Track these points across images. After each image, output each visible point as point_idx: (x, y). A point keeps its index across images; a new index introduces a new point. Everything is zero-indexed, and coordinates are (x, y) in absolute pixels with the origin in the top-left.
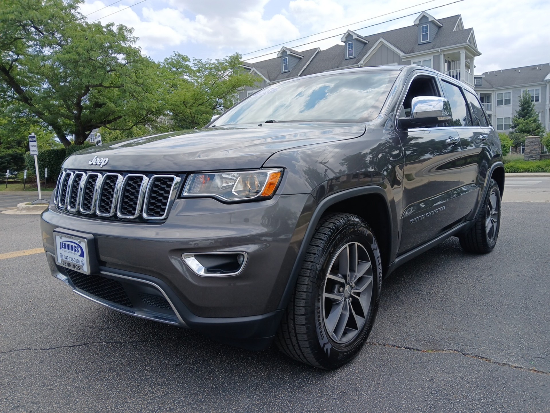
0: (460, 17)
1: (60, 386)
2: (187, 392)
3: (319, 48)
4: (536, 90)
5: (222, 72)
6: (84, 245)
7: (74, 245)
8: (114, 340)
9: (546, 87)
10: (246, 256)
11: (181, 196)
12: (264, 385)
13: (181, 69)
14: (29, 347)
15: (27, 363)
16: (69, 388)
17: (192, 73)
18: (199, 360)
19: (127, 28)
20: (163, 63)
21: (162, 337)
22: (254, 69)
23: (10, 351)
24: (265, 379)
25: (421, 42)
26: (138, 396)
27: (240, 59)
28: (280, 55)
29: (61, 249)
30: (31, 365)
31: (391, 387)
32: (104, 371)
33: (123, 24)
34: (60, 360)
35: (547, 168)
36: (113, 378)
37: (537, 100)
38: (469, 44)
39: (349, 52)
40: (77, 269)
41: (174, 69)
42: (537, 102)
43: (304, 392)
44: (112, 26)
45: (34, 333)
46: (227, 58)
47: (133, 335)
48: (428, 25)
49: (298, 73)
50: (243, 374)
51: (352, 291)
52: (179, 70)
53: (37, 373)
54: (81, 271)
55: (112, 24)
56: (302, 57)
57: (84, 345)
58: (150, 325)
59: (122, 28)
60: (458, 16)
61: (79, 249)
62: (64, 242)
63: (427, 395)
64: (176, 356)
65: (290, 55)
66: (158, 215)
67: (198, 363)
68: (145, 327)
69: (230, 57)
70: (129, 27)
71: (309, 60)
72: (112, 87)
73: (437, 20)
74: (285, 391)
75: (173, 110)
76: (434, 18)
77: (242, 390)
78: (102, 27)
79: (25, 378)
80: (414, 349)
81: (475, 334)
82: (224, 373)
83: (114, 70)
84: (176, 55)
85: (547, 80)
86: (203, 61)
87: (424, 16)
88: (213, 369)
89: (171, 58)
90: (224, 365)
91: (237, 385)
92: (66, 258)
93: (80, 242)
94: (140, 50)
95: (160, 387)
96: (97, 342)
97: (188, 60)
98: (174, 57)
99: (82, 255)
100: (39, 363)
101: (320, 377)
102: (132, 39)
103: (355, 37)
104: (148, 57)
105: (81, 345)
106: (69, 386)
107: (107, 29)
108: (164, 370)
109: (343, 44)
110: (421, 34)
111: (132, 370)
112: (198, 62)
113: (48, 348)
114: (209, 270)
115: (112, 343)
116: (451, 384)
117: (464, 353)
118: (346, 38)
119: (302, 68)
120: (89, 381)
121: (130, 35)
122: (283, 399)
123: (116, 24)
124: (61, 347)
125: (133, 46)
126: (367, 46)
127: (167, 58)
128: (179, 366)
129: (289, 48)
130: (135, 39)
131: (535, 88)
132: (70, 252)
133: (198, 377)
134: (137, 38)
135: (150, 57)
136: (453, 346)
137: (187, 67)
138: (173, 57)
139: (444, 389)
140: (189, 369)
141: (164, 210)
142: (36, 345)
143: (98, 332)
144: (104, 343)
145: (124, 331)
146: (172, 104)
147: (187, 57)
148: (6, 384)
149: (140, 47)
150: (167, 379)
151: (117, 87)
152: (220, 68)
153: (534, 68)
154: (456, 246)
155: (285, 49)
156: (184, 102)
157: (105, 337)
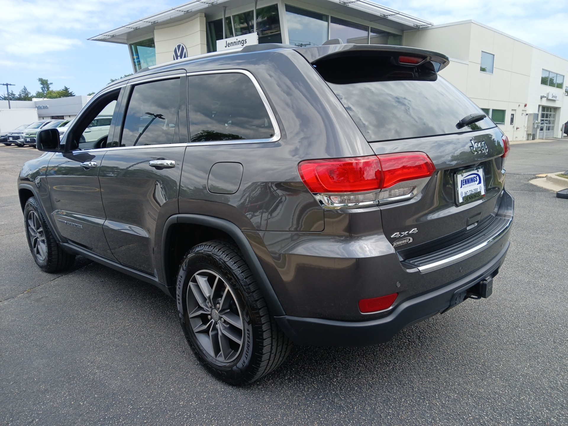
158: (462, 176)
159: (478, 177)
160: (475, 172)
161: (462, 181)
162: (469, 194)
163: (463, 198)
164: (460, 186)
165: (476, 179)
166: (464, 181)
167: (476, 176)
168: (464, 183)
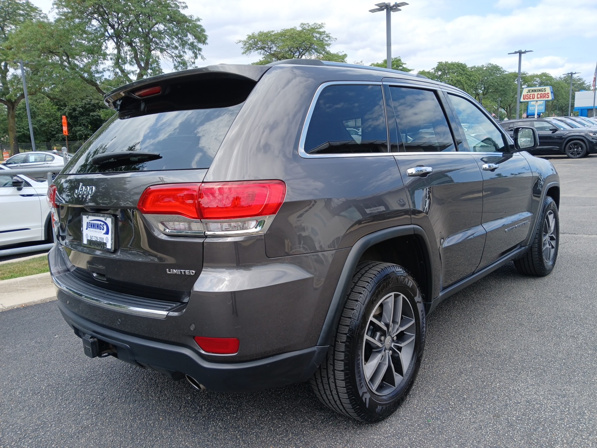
158: (88, 218)
159: (105, 225)
160: (103, 219)
161: (87, 223)
162: (94, 240)
163: (88, 240)
164: (86, 228)
165: (102, 227)
166: (90, 224)
167: (103, 224)
168: (90, 226)
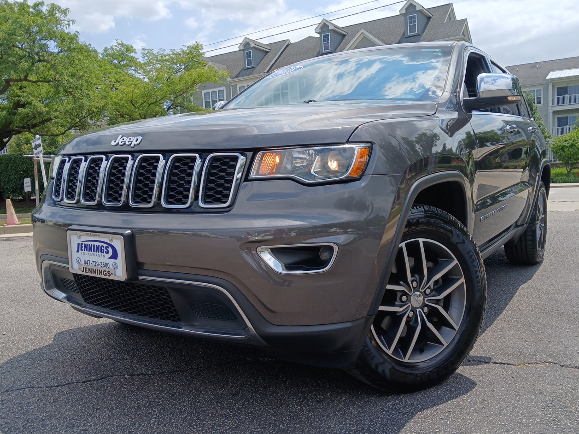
0: (451, 6)
1: (94, 426)
2: (262, 422)
3: (289, 40)
4: (537, 90)
5: (179, 65)
6: (119, 244)
7: (101, 244)
8: (139, 372)
9: (548, 87)
10: (336, 249)
11: (249, 178)
12: (351, 409)
13: (125, 62)
14: (29, 385)
15: (36, 403)
16: (108, 427)
17: (139, 66)
18: (259, 387)
19: (60, 8)
20: (102, 54)
21: (198, 365)
22: (210, 63)
23: (6, 391)
24: (350, 402)
25: (409, 34)
26: (203, 430)
27: (201, 49)
28: (242, 48)
29: (78, 251)
30: (44, 405)
31: (499, 403)
32: (144, 406)
33: (55, 4)
34: (80, 398)
35: (557, 178)
36: (160, 413)
37: (539, 102)
38: (463, 36)
39: (325, 45)
40: (106, 275)
41: (116, 62)
42: (538, 105)
43: (404, 414)
44: (42, 6)
45: (27, 369)
46: (185, 49)
47: (161, 365)
48: (416, 15)
49: (265, 69)
50: (320, 400)
51: (426, 299)
52: (122, 63)
53: (57, 413)
54: (112, 277)
55: (42, 4)
56: (269, 51)
57: (102, 379)
58: (177, 353)
59: (54, 8)
60: (449, 5)
61: (110, 249)
62: (84, 243)
63: (544, 409)
64: (227, 384)
65: (254, 47)
66: (219, 202)
67: (258, 390)
68: (171, 355)
69: (188, 47)
70: (63, 6)
71: (277, 53)
72: (40, 81)
73: (426, 9)
74: (380, 414)
75: (117, 110)
76: (423, 7)
77: (328, 416)
78: (28, 7)
79: (43, 420)
80: (504, 364)
81: (565, 345)
82: (297, 400)
83: (44, 61)
84: (118, 44)
85: (549, 79)
86: (155, 52)
87: (411, 4)
88: (281, 395)
89: (112, 48)
90: (292, 391)
91: (319, 411)
92: (86, 263)
93: (111, 240)
94: (77, 36)
95: (225, 419)
96: (117, 375)
97: (134, 51)
98: (116, 46)
99: (115, 256)
100: (53, 402)
101: (413, 397)
102: (67, 23)
103: (331, 27)
104: (87, 44)
105: (99, 380)
106: (107, 425)
107: (34, 9)
108: (220, 400)
109: (318, 36)
110: (408, 25)
111: (180, 403)
112: (148, 52)
113: (56, 385)
114: (288, 267)
115: (138, 375)
116: (565, 396)
117: (561, 364)
118: (322, 28)
119: (269, 63)
120: (130, 417)
121: (64, 16)
122: (381, 422)
123: (46, 4)
124: (73, 383)
125: (67, 31)
126: (346, 38)
127: (107, 48)
128: (238, 395)
129: (254, 39)
130: (71, 22)
131: (535, 89)
132: (94, 255)
133: (267, 405)
134: (73, 21)
135: (90, 45)
136: (546, 358)
137: (133, 59)
138: (114, 47)
139: (560, 401)
140: (251, 398)
141: (228, 196)
142: (38, 383)
143: (113, 364)
144: (126, 376)
145: (146, 361)
146: (116, 103)
147: (132, 47)
148: (22, 428)
149: (77, 32)
150: (230, 409)
151: (47, 82)
152: (175, 61)
153: (533, 66)
154: (498, 258)
155: (248, 41)
156: (131, 101)
157: (125, 370)
